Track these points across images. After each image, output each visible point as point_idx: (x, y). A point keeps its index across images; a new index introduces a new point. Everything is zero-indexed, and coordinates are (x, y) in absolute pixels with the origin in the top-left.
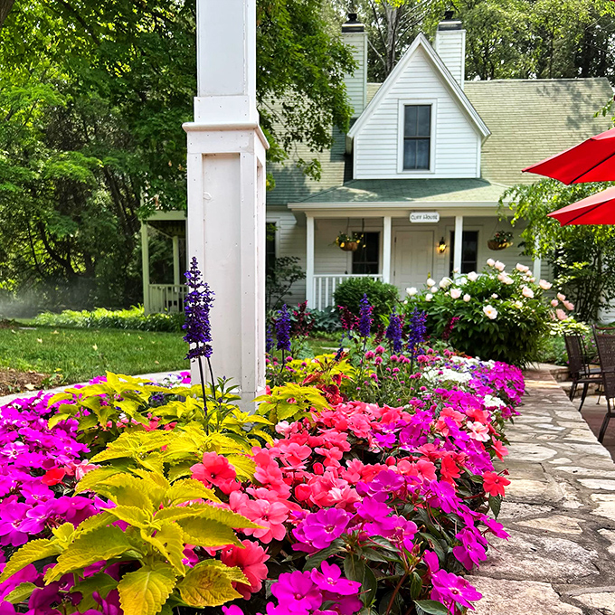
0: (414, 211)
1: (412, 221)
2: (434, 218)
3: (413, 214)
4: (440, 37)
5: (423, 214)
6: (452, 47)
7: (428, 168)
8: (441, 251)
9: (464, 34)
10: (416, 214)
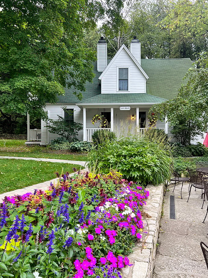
0: (121, 106)
1: (121, 110)
2: (128, 109)
3: (121, 107)
4: (132, 45)
5: (124, 107)
6: (136, 48)
7: (128, 90)
8: (133, 119)
9: (140, 44)
10: (122, 107)
